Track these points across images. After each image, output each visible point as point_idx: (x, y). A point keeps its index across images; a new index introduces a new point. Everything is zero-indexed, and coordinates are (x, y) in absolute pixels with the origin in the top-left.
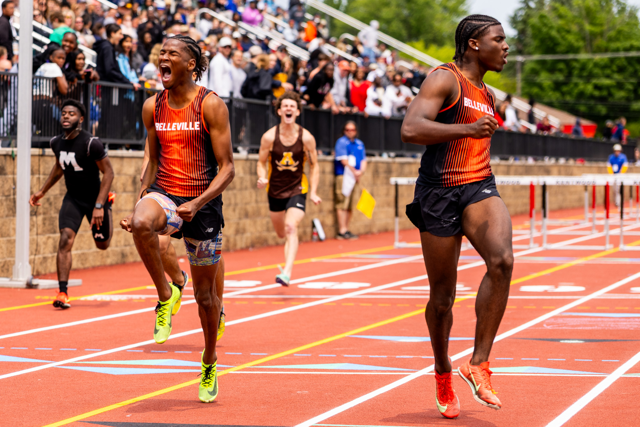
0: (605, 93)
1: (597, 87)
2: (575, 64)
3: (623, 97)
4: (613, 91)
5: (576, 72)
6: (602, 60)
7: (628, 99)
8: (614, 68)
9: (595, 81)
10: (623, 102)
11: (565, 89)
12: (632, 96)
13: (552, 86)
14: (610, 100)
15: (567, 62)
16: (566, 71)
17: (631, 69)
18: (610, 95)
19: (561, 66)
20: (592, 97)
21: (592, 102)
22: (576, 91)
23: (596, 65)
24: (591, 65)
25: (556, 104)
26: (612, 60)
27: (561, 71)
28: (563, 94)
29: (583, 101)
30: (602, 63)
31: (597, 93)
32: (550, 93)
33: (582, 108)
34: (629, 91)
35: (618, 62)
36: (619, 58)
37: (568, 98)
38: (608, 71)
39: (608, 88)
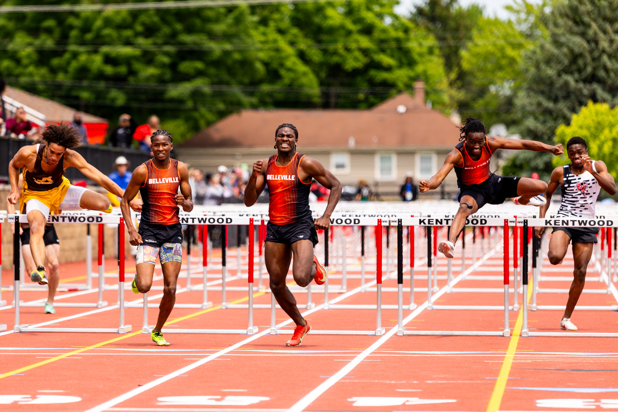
0: (123, 69)
1: (109, 60)
2: (72, 21)
3: (152, 76)
4: (137, 66)
5: (74, 33)
6: (118, 13)
7: (161, 81)
8: (139, 28)
9: (105, 49)
10: (153, 84)
11: (55, 62)
12: (168, 75)
13: (35, 57)
14: (131, 80)
15: (59, 17)
16: (57, 33)
17: (166, 30)
18: (132, 72)
19: (50, 23)
20: (101, 76)
21: (102, 85)
22: (74, 65)
23: (108, 22)
24: (98, 23)
25: (41, 87)
26: (135, 15)
27: (49, 31)
28: (54, 71)
29: (85, 83)
30: (118, 19)
31: (109, 70)
32: (31, 69)
33: (85, 95)
34: (163, 66)
35: (143, 18)
36: (146, 11)
37: (61, 77)
38: (128, 33)
39: (128, 61)
